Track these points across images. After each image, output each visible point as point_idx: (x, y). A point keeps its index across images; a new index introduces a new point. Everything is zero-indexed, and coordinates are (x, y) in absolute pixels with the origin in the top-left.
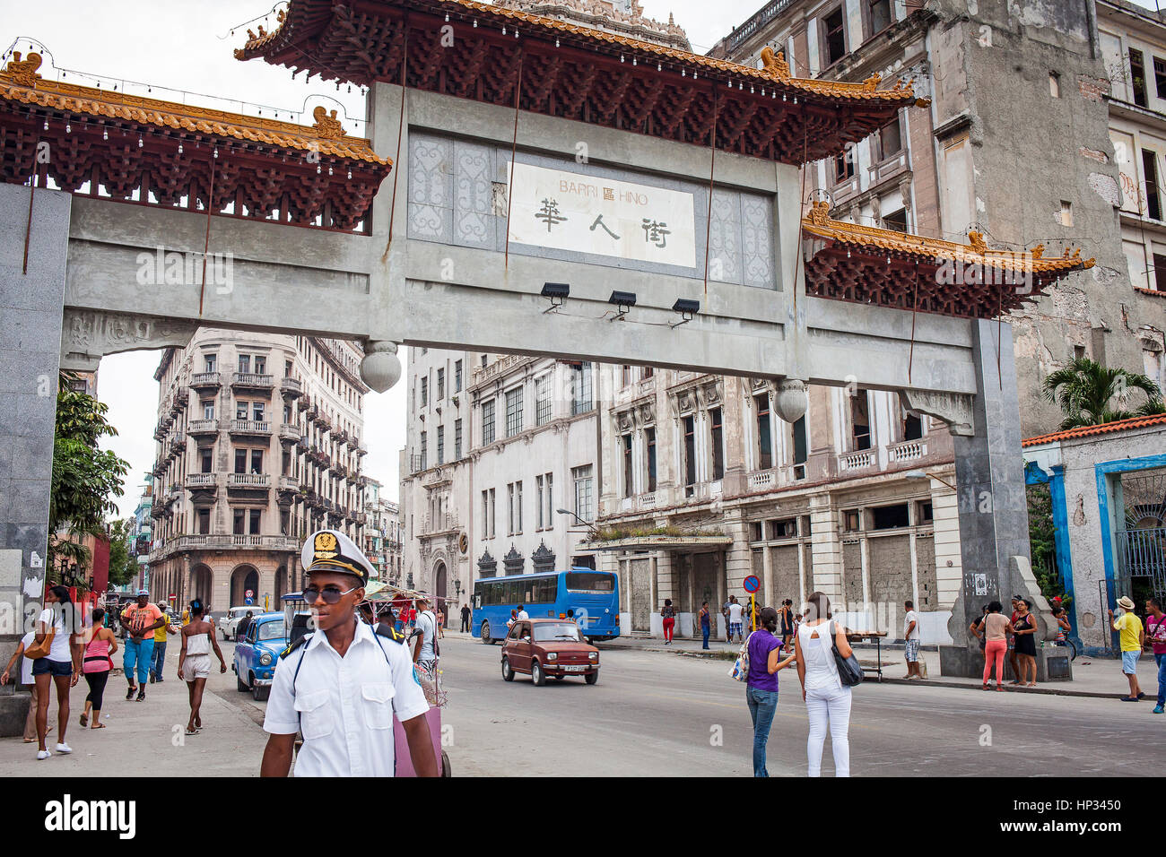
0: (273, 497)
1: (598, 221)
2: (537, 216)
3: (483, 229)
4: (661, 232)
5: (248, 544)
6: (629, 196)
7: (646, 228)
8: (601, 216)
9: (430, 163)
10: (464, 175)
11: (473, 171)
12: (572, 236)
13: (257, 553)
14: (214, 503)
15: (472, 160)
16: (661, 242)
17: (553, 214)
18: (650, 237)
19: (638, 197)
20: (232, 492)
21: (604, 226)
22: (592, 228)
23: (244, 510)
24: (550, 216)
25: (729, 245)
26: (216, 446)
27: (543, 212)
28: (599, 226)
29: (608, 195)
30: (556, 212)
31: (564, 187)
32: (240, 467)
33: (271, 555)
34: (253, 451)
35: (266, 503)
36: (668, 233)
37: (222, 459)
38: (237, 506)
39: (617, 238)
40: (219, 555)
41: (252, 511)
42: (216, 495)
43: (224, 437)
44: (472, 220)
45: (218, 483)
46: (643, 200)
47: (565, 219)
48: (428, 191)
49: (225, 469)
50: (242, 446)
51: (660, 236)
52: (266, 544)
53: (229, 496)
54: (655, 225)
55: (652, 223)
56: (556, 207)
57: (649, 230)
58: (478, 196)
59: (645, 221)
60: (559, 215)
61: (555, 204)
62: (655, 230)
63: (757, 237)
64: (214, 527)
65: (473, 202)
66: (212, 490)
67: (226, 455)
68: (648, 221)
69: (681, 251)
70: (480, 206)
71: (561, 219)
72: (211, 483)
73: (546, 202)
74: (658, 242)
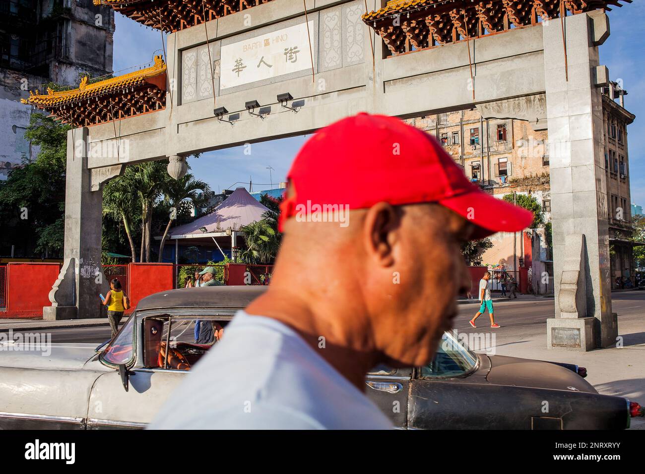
1: (262, 61)
2: (233, 70)
3: (210, 87)
4: (294, 53)
6: (277, 38)
7: (286, 54)
8: (263, 57)
9: (190, 63)
10: (203, 63)
11: (206, 59)
12: (253, 74)
15: (207, 55)
17: (240, 66)
18: (288, 58)
19: (282, 38)
21: (264, 62)
22: (258, 66)
24: (239, 69)
27: (236, 67)
29: (267, 44)
31: (245, 49)
36: (298, 51)
39: (270, 66)
44: (206, 85)
47: (245, 67)
48: (189, 77)
51: (294, 55)
54: (291, 50)
56: (242, 62)
57: (288, 55)
58: (209, 71)
59: (285, 50)
60: (243, 66)
62: (291, 53)
63: (354, 31)
65: (206, 75)
68: (288, 49)
69: (305, 60)
70: (209, 76)
71: (243, 67)
73: (237, 61)
74: (293, 60)
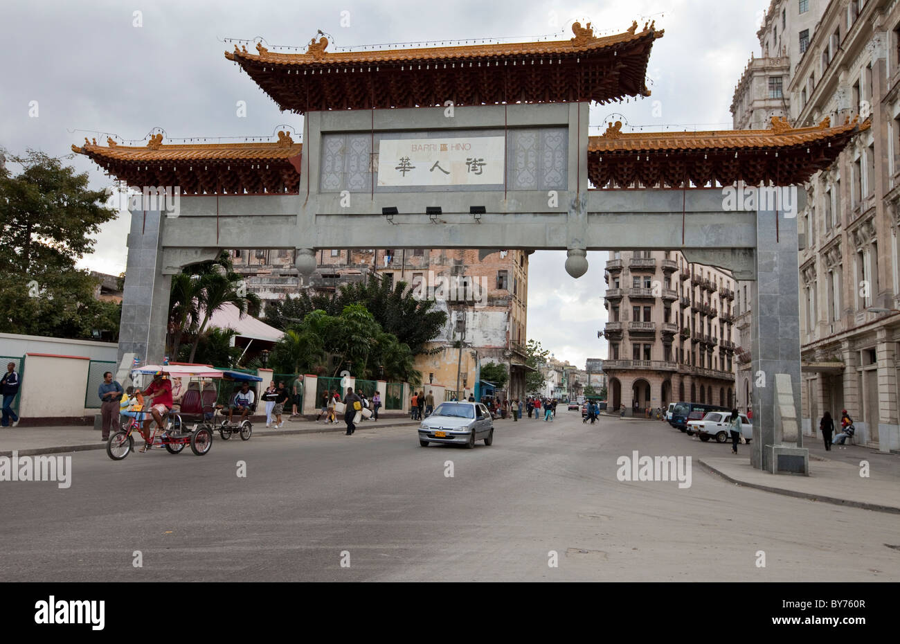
0: (658, 336)
1: (436, 165)
2: (397, 168)
3: (363, 181)
4: (479, 165)
5: (642, 366)
6: (457, 147)
7: (468, 164)
8: (438, 162)
9: (335, 150)
10: (354, 153)
11: (359, 149)
12: (420, 177)
13: (649, 371)
14: (621, 340)
15: (360, 144)
16: (479, 171)
17: (407, 166)
18: (471, 169)
19: (464, 145)
20: (632, 333)
21: (440, 168)
22: (432, 170)
23: (639, 344)
24: (404, 167)
25: (531, 165)
26: (621, 305)
27: (401, 166)
28: (436, 168)
29: (444, 148)
30: (409, 164)
31: (415, 149)
32: (636, 318)
33: (659, 373)
34: (644, 307)
35: (654, 340)
36: (484, 164)
37: (625, 313)
38: (635, 342)
39: (447, 173)
40: (625, 372)
41: (645, 345)
42: (621, 335)
43: (626, 300)
44: (358, 177)
45: (623, 328)
46: (467, 147)
47: (414, 167)
48: (333, 165)
49: (627, 319)
50: (636, 304)
51: (479, 167)
52: (654, 366)
53: (630, 335)
54: (475, 161)
55: (473, 160)
56: (409, 161)
57: (471, 165)
58: (362, 163)
59: (468, 160)
60: (410, 166)
61: (408, 159)
62: (475, 165)
63: (553, 157)
64: (621, 356)
65: (358, 167)
66: (619, 332)
67: (627, 310)
68: (470, 160)
69: (493, 175)
70: (362, 168)
71: (411, 168)
72: (618, 328)
73: (402, 159)
74: (477, 172)
